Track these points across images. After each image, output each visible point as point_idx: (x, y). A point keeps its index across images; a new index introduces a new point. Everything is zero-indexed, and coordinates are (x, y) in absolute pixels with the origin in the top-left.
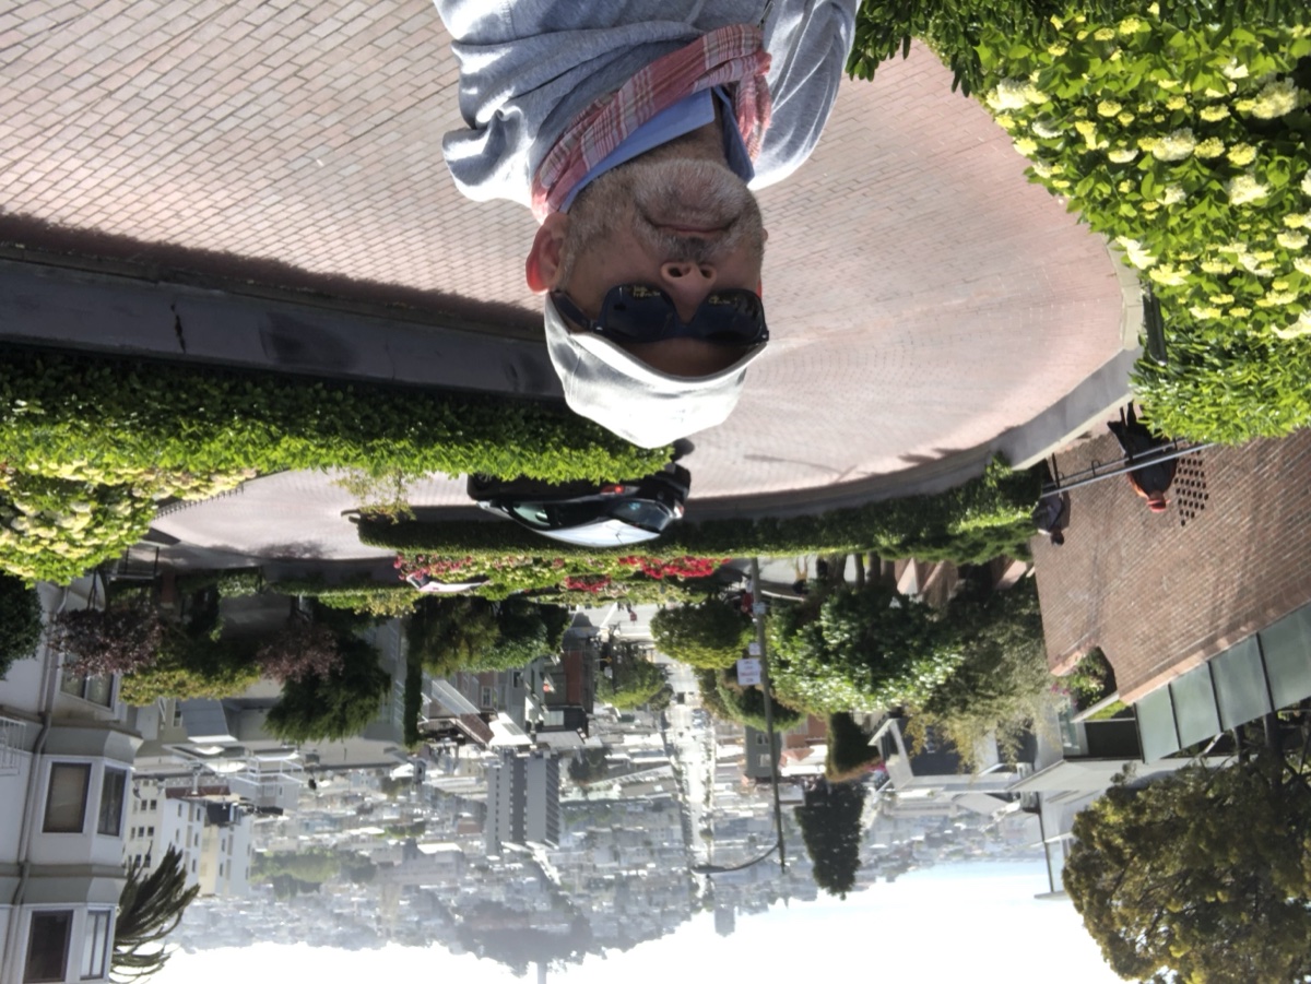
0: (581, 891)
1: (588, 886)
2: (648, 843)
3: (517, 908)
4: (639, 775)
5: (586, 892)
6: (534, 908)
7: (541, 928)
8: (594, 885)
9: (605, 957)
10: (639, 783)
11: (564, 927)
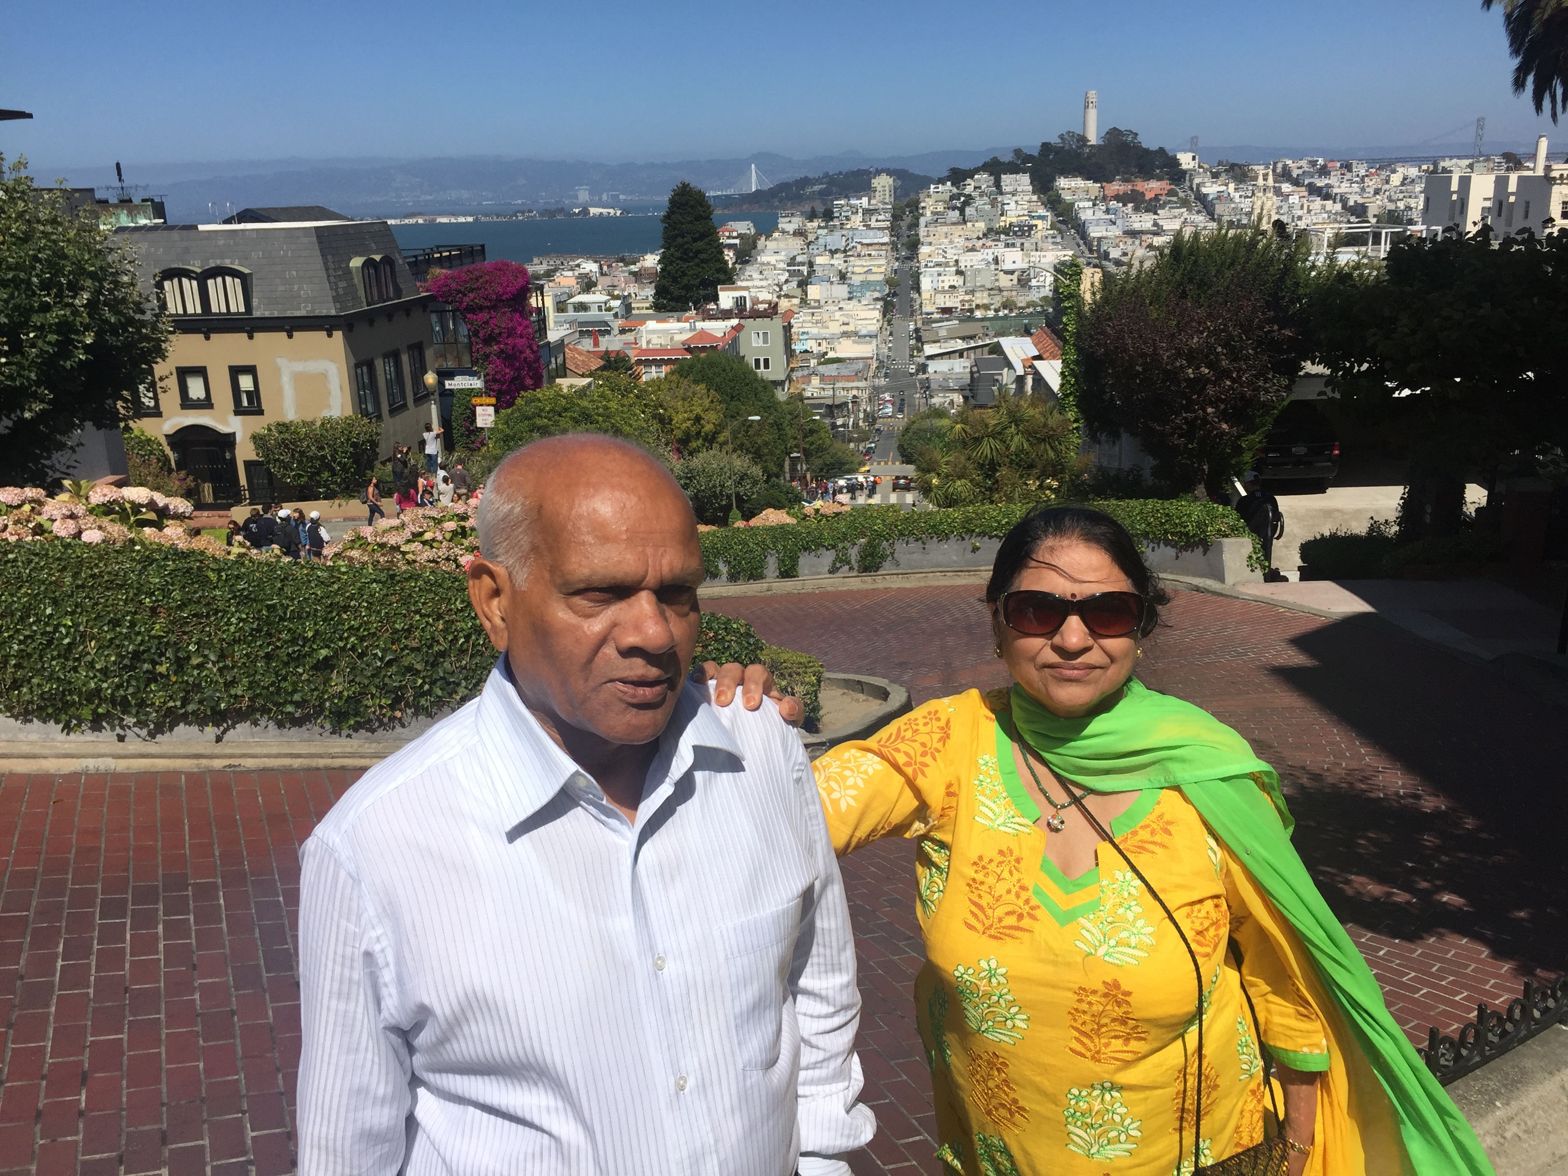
0: (1039, 223)
1: (1031, 227)
2: (959, 273)
3: (1113, 204)
4: (960, 345)
5: (1034, 222)
6: (1094, 205)
7: (1090, 183)
8: (1024, 231)
9: (1018, 152)
10: (963, 338)
11: (1063, 182)
